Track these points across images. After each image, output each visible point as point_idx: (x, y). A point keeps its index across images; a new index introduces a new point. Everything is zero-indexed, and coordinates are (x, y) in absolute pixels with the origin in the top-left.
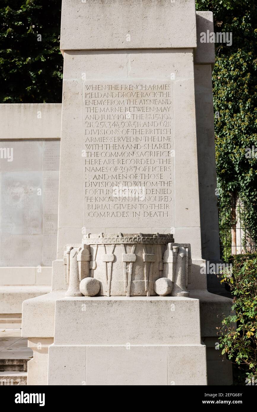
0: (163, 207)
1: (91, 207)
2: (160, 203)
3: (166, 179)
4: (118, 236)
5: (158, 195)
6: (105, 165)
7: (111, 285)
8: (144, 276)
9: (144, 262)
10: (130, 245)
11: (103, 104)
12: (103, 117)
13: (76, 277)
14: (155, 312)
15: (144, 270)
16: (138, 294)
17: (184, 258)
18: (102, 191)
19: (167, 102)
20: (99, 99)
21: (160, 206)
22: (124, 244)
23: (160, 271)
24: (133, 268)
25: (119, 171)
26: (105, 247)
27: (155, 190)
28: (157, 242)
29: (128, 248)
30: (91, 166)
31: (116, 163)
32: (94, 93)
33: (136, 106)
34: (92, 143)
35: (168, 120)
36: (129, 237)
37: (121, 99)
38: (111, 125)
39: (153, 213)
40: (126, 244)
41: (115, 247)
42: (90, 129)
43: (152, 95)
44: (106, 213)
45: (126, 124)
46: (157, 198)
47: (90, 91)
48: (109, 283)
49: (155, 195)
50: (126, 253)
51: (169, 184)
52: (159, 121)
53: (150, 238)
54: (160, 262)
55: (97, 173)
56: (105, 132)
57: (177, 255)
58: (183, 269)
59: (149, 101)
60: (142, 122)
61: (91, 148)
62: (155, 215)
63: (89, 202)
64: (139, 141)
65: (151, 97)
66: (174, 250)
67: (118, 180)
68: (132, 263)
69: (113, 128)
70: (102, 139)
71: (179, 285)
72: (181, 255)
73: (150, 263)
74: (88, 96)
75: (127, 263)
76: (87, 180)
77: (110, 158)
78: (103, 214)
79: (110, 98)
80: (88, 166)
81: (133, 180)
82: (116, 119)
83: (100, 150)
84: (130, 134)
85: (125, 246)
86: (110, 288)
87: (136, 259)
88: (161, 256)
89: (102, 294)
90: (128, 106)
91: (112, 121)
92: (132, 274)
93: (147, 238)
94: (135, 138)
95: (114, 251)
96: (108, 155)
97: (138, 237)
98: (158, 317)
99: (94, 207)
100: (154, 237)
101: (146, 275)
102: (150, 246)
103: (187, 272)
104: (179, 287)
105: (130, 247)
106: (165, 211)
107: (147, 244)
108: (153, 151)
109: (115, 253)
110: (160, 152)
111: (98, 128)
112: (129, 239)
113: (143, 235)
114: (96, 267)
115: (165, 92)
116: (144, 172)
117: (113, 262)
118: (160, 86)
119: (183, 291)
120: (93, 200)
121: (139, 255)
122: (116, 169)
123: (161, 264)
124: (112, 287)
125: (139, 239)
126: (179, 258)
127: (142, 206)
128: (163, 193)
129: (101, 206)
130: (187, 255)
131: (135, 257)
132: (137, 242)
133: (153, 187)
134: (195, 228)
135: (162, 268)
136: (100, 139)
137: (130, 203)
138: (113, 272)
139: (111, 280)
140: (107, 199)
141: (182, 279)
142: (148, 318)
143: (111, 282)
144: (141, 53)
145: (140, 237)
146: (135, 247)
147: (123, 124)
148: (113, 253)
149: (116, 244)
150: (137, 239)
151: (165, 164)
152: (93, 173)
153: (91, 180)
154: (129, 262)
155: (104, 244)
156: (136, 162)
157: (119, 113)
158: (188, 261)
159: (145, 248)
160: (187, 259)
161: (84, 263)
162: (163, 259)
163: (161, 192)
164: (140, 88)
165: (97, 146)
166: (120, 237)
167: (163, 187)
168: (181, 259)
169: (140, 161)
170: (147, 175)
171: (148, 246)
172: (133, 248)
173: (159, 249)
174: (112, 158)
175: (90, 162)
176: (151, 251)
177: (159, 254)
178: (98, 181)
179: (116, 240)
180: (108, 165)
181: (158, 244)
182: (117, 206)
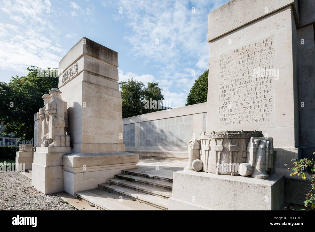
0: (266, 115)
1: (222, 120)
2: (264, 113)
3: (268, 97)
4: (212, 134)
5: (262, 108)
6: (230, 96)
7: (208, 166)
8: (229, 161)
9: (230, 151)
10: (219, 139)
11: (229, 63)
12: (229, 70)
13: (191, 159)
14: (232, 189)
15: (229, 157)
16: (225, 174)
17: (264, 149)
18: (228, 110)
19: (270, 48)
20: (227, 61)
21: (263, 115)
22: (215, 139)
23: (244, 157)
24: (221, 155)
25: (238, 98)
26: (205, 141)
27: (260, 106)
28: (241, 137)
29: (218, 141)
30: (222, 98)
31: (236, 94)
32: (225, 58)
33: (249, 57)
34: (224, 85)
35: (271, 60)
36: (218, 134)
37: (240, 57)
38: (234, 72)
39: (259, 120)
40: (217, 139)
41: (210, 141)
42: (222, 78)
43: (260, 47)
44: (230, 122)
45: (243, 70)
46: (262, 110)
47: (223, 58)
48: (206, 164)
49: (260, 108)
50: (217, 145)
51: (270, 100)
52: (264, 63)
53: (235, 134)
54: (244, 151)
55: (226, 101)
56: (231, 78)
57: (258, 146)
58: (263, 157)
59: (257, 52)
60: (253, 66)
61: (223, 88)
62: (260, 121)
63: (221, 117)
64: (250, 78)
65: (259, 49)
66: (256, 143)
67: (237, 103)
68: (220, 152)
69: (235, 75)
70: (229, 82)
71: (258, 169)
72: (262, 146)
73: (235, 152)
74: (221, 61)
75: (217, 152)
76: (220, 106)
77: (233, 91)
78: (228, 123)
79: (234, 58)
80: (221, 98)
81: (246, 101)
82: (237, 69)
83: (228, 88)
84: (245, 75)
85: (216, 140)
86: (207, 167)
87: (224, 149)
88: (245, 147)
89: (204, 171)
90: (243, 59)
91: (234, 71)
92: (220, 159)
93: (232, 134)
94: (248, 77)
95: (209, 143)
96: (232, 90)
97: (225, 134)
98: (234, 193)
99: (223, 120)
100: (238, 133)
101: (231, 161)
102: (235, 139)
103: (267, 159)
104: (258, 171)
105: (219, 141)
106: (267, 118)
107: (233, 138)
108: (259, 82)
109: (210, 145)
110: (264, 82)
111: (227, 77)
112: (218, 135)
113: (229, 132)
114: (202, 153)
115: (268, 42)
116: (253, 96)
117: (209, 151)
118: (265, 40)
119: (261, 174)
120: (223, 116)
121: (225, 146)
122: (236, 97)
123: (245, 153)
124: (208, 167)
125: (225, 135)
126: (259, 148)
127: (251, 116)
128: (266, 106)
129: (227, 119)
130: (268, 146)
131: (222, 148)
132: (224, 137)
133: (259, 104)
134: (290, 127)
135: (245, 156)
136: (228, 82)
137: (244, 115)
138: (209, 157)
139: (208, 162)
140: (231, 115)
141: (261, 165)
142: (227, 193)
143: (207, 164)
144: (253, 24)
145: (226, 134)
146: (222, 141)
147: (241, 70)
148: (209, 145)
149: (210, 139)
150: (224, 135)
151: (268, 88)
152: (223, 102)
153: (223, 106)
154: (219, 151)
155: (205, 139)
156: (248, 91)
157: (239, 65)
158: (268, 151)
159: (231, 141)
160: (267, 150)
161: (196, 151)
162: (246, 149)
163: (265, 106)
164: (252, 46)
165: (226, 86)
166: (213, 134)
167: (266, 103)
168: (262, 149)
169: (251, 89)
170: (255, 97)
171: (233, 140)
172: (221, 142)
173: (243, 142)
174: (234, 91)
175: (222, 96)
176: (236, 143)
177: (243, 145)
178: (226, 105)
179: (210, 136)
180: (232, 96)
181: (242, 138)
182: (236, 118)
